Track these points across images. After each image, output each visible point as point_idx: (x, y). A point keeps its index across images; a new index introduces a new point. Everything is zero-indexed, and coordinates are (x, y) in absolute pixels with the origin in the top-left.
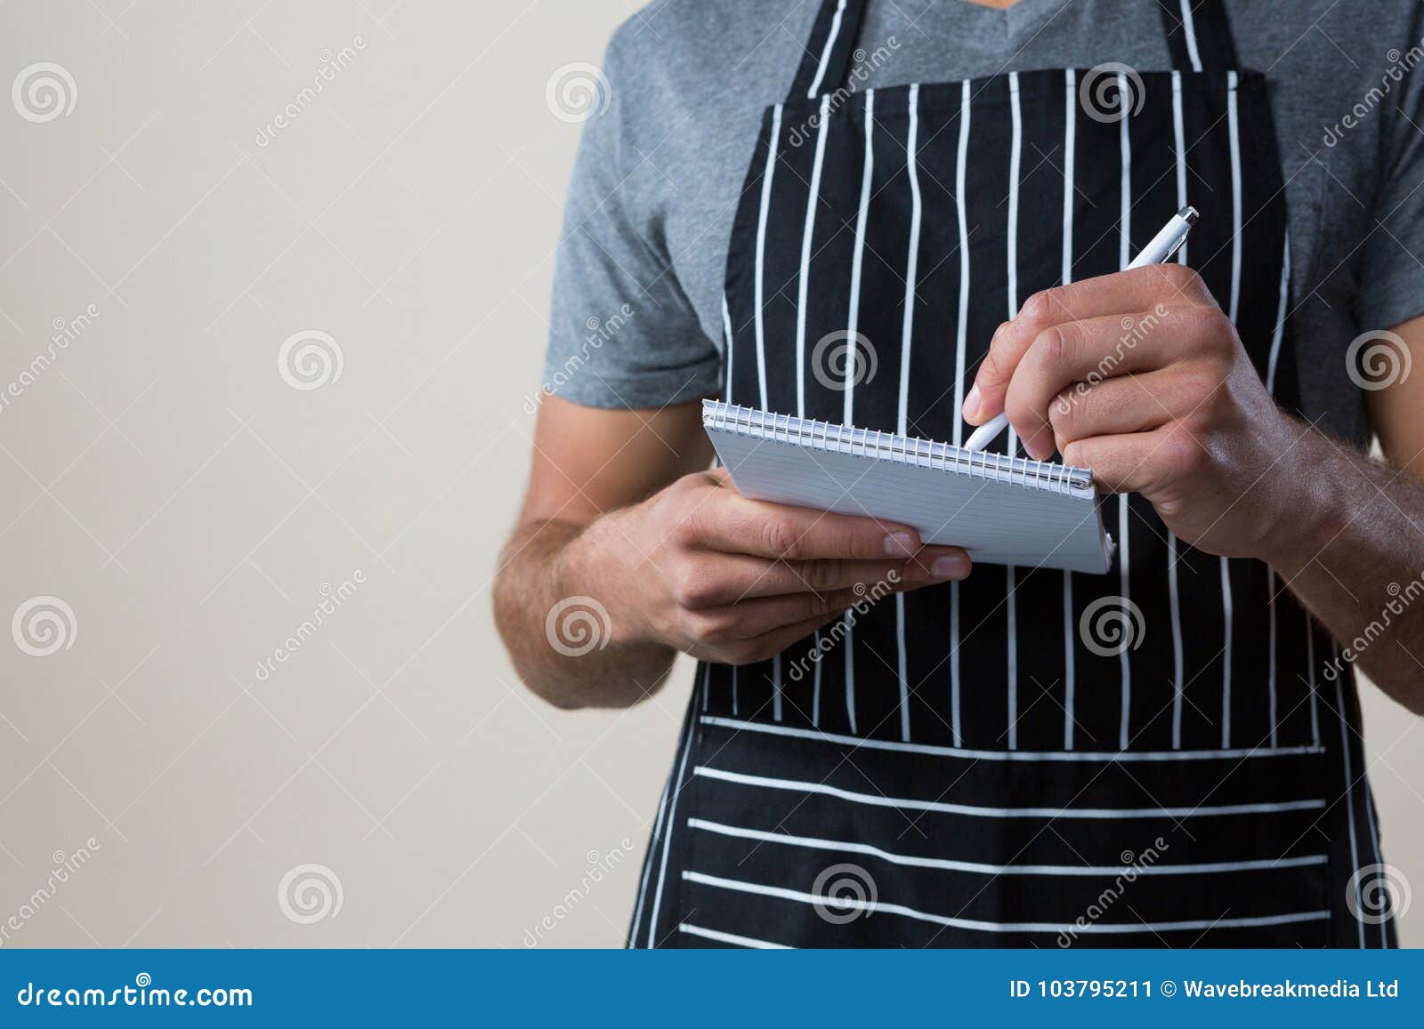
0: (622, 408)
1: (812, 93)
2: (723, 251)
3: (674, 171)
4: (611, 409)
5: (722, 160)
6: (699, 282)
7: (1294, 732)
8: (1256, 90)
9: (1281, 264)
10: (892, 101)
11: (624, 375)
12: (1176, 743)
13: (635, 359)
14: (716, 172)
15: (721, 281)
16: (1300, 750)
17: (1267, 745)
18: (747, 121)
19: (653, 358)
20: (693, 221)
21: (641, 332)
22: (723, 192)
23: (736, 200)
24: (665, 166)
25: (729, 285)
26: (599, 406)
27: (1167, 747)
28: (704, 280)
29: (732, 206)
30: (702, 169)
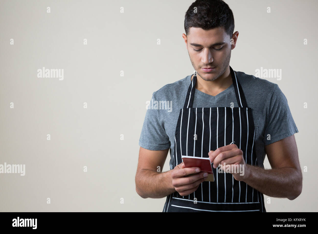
0: (157, 150)
1: (187, 107)
2: (175, 130)
3: (166, 117)
4: (155, 150)
5: (174, 116)
6: (171, 134)
7: (255, 200)
8: (250, 110)
9: (254, 135)
10: (200, 110)
11: (157, 145)
12: (239, 202)
13: (159, 143)
14: (173, 118)
15: (174, 134)
16: (256, 203)
17: (252, 202)
18: (177, 111)
19: (162, 143)
20: (170, 125)
21: (161, 139)
22: (175, 121)
23: (177, 123)
24: (165, 116)
25: (176, 135)
26: (153, 150)
27: (238, 202)
28: (172, 134)
29: (176, 123)
30: (171, 117)
